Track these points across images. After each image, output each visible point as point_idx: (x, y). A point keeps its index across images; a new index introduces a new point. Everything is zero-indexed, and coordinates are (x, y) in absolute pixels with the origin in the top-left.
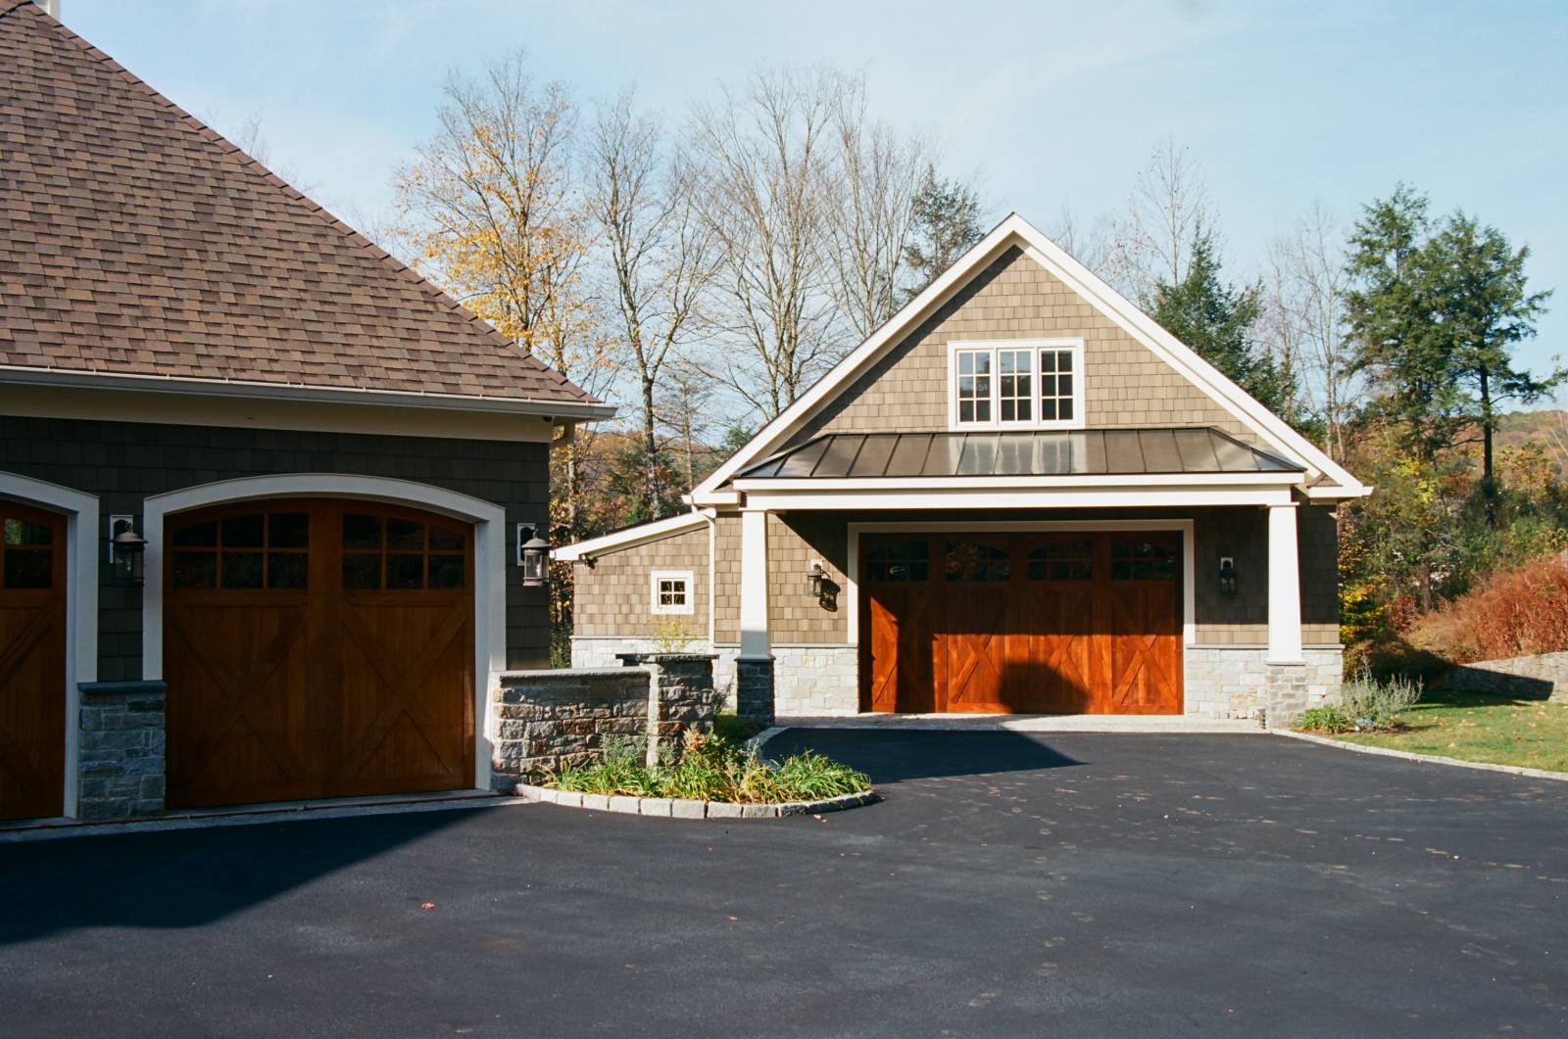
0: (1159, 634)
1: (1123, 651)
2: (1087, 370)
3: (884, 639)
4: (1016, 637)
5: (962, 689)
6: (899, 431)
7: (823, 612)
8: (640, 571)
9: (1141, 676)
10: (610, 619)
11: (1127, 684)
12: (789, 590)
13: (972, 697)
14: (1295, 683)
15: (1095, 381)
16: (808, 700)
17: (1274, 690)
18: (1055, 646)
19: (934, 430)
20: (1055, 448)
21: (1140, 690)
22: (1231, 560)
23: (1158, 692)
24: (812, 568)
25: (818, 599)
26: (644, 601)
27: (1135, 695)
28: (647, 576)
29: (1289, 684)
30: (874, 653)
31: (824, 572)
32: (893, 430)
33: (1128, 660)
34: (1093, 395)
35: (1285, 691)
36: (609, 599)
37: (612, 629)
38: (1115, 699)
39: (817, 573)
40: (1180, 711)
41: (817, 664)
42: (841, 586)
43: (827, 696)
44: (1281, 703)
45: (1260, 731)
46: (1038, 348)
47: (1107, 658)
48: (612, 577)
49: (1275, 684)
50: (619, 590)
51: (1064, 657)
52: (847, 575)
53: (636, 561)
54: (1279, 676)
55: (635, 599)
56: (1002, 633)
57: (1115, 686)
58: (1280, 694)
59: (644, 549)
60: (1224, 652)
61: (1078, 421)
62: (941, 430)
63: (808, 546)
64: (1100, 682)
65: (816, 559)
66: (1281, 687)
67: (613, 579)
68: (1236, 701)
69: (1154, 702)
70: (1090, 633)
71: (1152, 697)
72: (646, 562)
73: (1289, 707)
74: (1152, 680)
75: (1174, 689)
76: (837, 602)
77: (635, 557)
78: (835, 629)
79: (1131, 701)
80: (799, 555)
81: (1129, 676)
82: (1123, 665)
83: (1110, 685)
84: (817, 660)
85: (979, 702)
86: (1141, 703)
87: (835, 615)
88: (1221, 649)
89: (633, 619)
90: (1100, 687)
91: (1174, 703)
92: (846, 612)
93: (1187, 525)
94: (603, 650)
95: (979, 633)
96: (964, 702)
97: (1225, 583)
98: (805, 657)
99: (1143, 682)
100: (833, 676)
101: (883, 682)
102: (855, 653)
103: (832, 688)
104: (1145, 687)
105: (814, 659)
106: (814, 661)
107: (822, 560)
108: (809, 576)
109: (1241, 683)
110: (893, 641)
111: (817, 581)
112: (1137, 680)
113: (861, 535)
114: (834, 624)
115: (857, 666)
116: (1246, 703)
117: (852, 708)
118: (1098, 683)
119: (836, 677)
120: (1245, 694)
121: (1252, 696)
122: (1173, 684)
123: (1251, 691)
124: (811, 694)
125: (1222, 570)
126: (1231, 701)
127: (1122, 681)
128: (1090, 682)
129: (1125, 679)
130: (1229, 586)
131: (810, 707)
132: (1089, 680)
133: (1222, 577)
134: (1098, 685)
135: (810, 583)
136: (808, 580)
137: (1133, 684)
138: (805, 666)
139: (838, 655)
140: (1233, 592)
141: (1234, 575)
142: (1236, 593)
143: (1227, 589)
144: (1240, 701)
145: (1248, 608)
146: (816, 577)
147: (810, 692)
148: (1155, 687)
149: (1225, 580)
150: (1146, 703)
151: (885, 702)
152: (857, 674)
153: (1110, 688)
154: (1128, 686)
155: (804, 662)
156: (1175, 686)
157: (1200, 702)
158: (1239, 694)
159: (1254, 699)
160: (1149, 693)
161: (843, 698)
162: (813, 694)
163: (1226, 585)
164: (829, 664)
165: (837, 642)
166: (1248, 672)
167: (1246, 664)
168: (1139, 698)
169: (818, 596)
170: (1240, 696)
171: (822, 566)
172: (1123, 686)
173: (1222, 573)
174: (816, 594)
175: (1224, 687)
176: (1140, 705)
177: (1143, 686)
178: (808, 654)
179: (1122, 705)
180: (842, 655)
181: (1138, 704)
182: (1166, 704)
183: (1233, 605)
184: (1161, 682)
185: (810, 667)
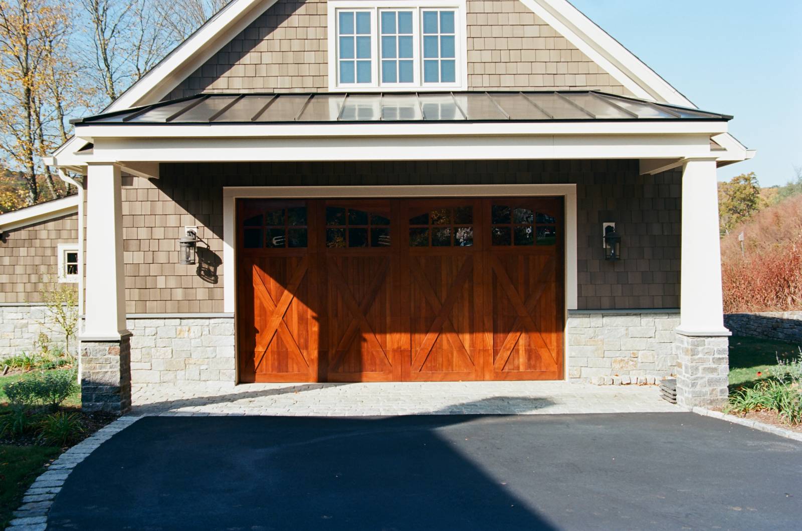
1: (503, 317)
2: (469, 31)
5: (343, 358)
6: (276, 91)
7: (198, 281)
8: (48, 243)
9: (521, 343)
10: (20, 288)
11: (508, 350)
12: (162, 257)
13: (353, 366)
14: (717, 356)
15: (479, 44)
16: (183, 372)
17: (694, 364)
19: (314, 91)
20: (437, 110)
21: (521, 356)
22: (613, 225)
23: (538, 357)
24: (186, 235)
25: (195, 267)
26: (52, 269)
27: (516, 362)
28: (54, 248)
29: (711, 357)
31: (199, 239)
32: (271, 91)
33: (509, 326)
34: (476, 56)
35: (706, 365)
36: (19, 270)
37: (22, 296)
38: (496, 365)
39: (189, 239)
40: (560, 375)
41: (192, 335)
42: (217, 253)
43: (203, 367)
44: (702, 378)
45: (666, 407)
46: (420, 8)
47: (489, 324)
48: (21, 249)
49: (696, 357)
50: (29, 261)
51: (446, 324)
52: (222, 239)
53: (43, 234)
54: (700, 348)
55: (43, 269)
57: (496, 353)
58: (700, 368)
59: (51, 225)
61: (461, 83)
62: (320, 91)
63: (183, 211)
64: (481, 348)
65: (190, 224)
66: (702, 361)
67: (23, 251)
68: (617, 366)
69: (535, 367)
71: (533, 362)
72: (53, 235)
73: (710, 382)
74: (533, 346)
75: (554, 354)
77: (43, 232)
78: (211, 299)
79: (512, 367)
80: (172, 221)
82: (504, 331)
83: (492, 352)
84: (192, 330)
86: (522, 369)
87: (211, 284)
88: (602, 314)
89: (41, 287)
90: (482, 353)
91: (555, 368)
92: (222, 280)
93: (569, 191)
94: (13, 316)
96: (344, 370)
97: (609, 248)
98: (179, 328)
99: (524, 348)
100: (209, 347)
101: (262, 352)
102: (232, 323)
103: (208, 360)
104: (525, 353)
105: (189, 329)
106: (188, 331)
107: (196, 227)
108: (182, 243)
109: (623, 349)
110: (271, 309)
111: (191, 248)
112: (518, 346)
113: (238, 201)
114: (210, 292)
115: (234, 336)
116: (627, 367)
117: (229, 380)
118: (480, 350)
119: (212, 348)
120: (626, 359)
121: (633, 361)
122: (554, 349)
123: (632, 356)
124: (186, 366)
125: (604, 235)
126: (613, 366)
127: (503, 347)
128: (472, 348)
129: (506, 345)
130: (614, 251)
131: (185, 380)
132: (470, 346)
133: (606, 242)
134: (479, 353)
135: (184, 249)
136: (181, 247)
137: (514, 350)
138: (179, 337)
139: (214, 325)
140: (618, 257)
141: (618, 240)
142: (619, 258)
143: (611, 254)
144: (621, 365)
145: (629, 273)
146: (189, 243)
147: (185, 363)
148: (535, 352)
149: (609, 245)
150: (527, 369)
151: (264, 372)
152: (234, 344)
153: (491, 354)
154: (509, 352)
155: (178, 333)
156: (555, 351)
157: (582, 368)
158: (620, 358)
159: (635, 363)
160: (529, 358)
161: (220, 370)
162: (187, 366)
163: (611, 250)
164: (204, 335)
165: (212, 312)
166: (630, 336)
167: (627, 329)
168: (520, 364)
169: (194, 263)
170: (622, 360)
171: (196, 232)
172: (504, 352)
173: (604, 239)
174: (191, 261)
175: (605, 352)
176: (521, 371)
177: (524, 352)
178: (182, 324)
179: (503, 371)
180: (217, 324)
181: (519, 370)
182: (547, 369)
183: (615, 270)
184: (542, 348)
185: (184, 338)
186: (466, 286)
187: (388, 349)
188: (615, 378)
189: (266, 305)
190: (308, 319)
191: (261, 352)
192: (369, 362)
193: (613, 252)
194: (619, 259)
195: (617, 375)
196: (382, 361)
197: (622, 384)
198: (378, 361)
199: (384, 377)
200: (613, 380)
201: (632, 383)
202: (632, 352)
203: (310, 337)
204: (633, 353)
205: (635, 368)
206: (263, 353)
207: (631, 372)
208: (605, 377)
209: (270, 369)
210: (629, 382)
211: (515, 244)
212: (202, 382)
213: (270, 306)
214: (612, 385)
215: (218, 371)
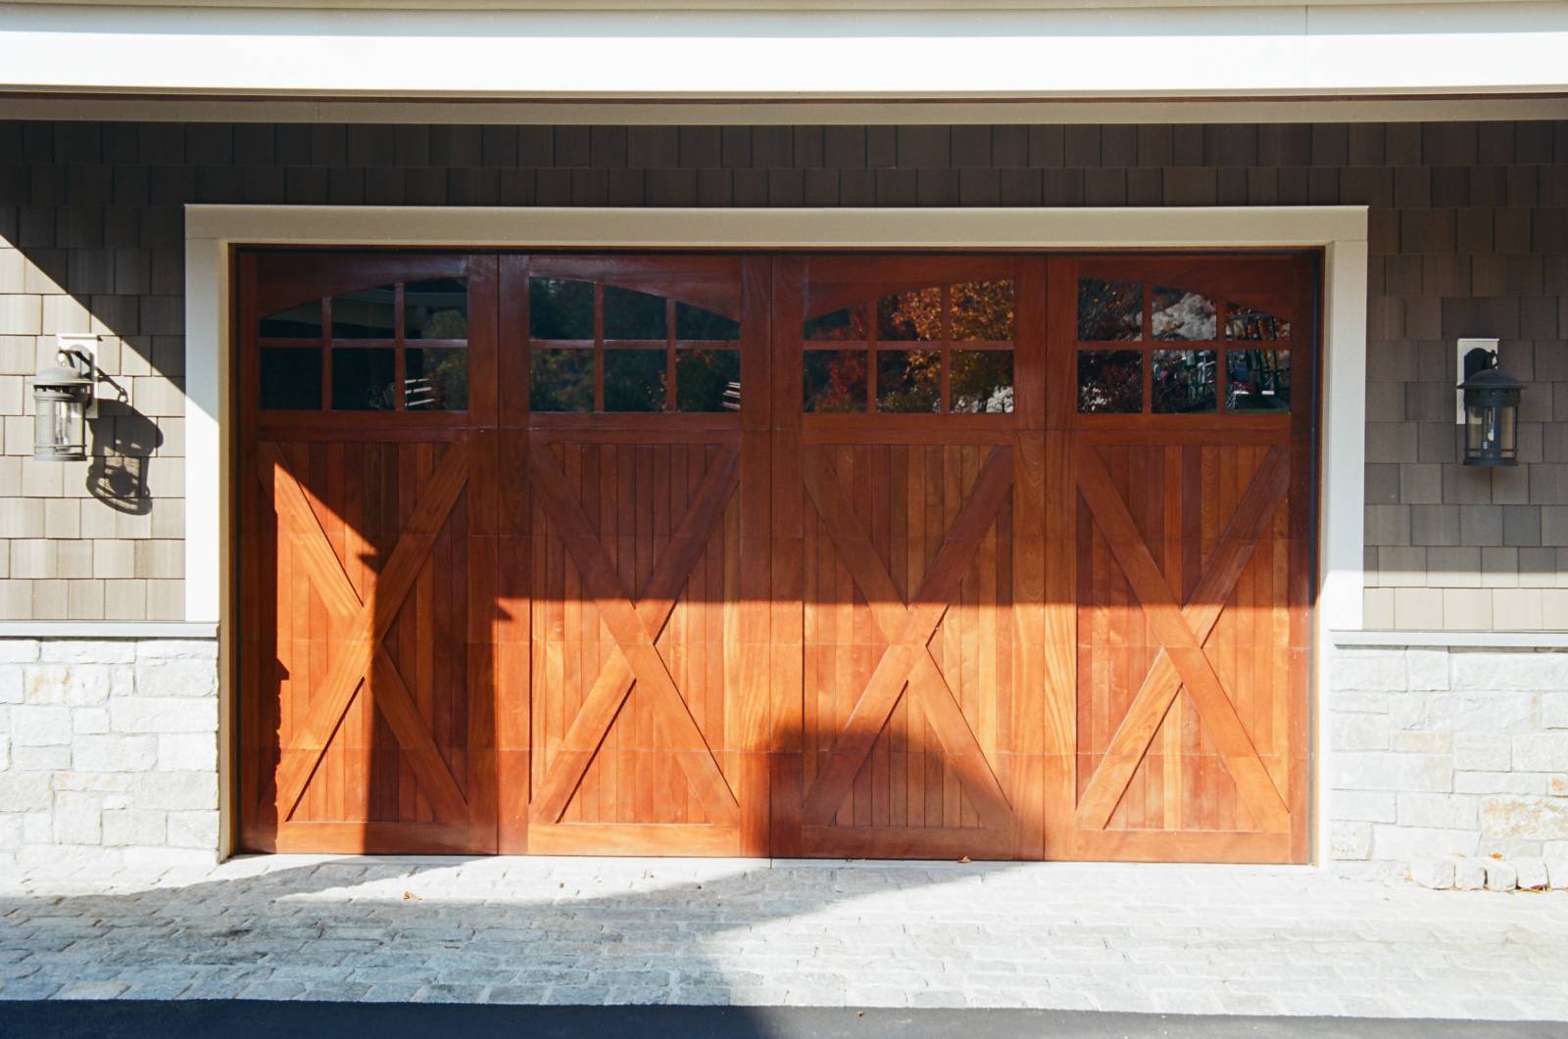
0: (1231, 601)
1: (1114, 650)
3: (319, 613)
4: (760, 608)
5: (580, 776)
7: (100, 516)
9: (1171, 734)
11: (1127, 758)
13: (612, 800)
16: (43, 819)
18: (889, 633)
21: (1168, 781)
22: (1490, 345)
23: (1227, 786)
24: (61, 362)
25: (83, 469)
27: (1152, 800)
30: (283, 656)
31: (104, 378)
33: (1129, 682)
38: (1087, 808)
39: (67, 375)
40: (1301, 849)
41: (76, 695)
42: (163, 426)
43: (111, 802)
47: (1061, 675)
51: (919, 670)
52: (182, 387)
56: (713, 595)
57: (1084, 766)
60: (1458, 657)
63: (50, 285)
65: (72, 331)
68: (1498, 825)
69: (1213, 818)
70: (1005, 599)
71: (1207, 803)
74: (1208, 749)
75: (1280, 777)
76: (151, 483)
78: (142, 572)
79: (1136, 816)
80: (14, 315)
81: (1132, 732)
82: (1114, 695)
83: (1070, 763)
84: (76, 680)
85: (636, 819)
86: (1171, 824)
87: (141, 525)
88: (1449, 649)
90: (1038, 767)
91: (1280, 822)
92: (181, 515)
93: (1343, 228)
95: (636, 597)
96: (582, 817)
97: (1477, 426)
98: (33, 671)
99: (1178, 754)
100: (134, 735)
101: (314, 751)
102: (210, 657)
103: (129, 777)
104: (1184, 771)
105: (68, 676)
106: (64, 683)
107: (95, 336)
108: (44, 388)
109: (1519, 765)
110: (344, 612)
111: (72, 404)
112: (1160, 747)
113: (238, 252)
114: (140, 554)
115: (215, 700)
116: (1535, 830)
117: (199, 844)
118: (1030, 758)
119: (143, 739)
120: (1529, 800)
121: (1553, 809)
122: (1279, 761)
123: (1552, 791)
124: (55, 796)
125: (1460, 380)
126: (1484, 825)
127: (1110, 749)
128: (1006, 752)
129: (1121, 745)
130: (1497, 435)
131: (53, 843)
132: (999, 745)
133: (1468, 404)
134: (1029, 766)
135: (45, 408)
136: (38, 400)
137: (1147, 759)
138: (33, 700)
139: (151, 662)
140: (1509, 455)
141: (1511, 395)
142: (1514, 459)
143: (1485, 446)
144: (1513, 822)
145: (1545, 510)
146: (65, 388)
147: (51, 788)
148: (1218, 770)
149: (1477, 416)
150: (1188, 826)
151: (320, 820)
152: (216, 728)
153: (1069, 771)
154: (1130, 768)
155: (30, 688)
156: (1285, 766)
157: (1376, 827)
158: (1508, 799)
159: (1561, 816)
160: (1197, 789)
161: (168, 811)
162: (60, 795)
163: (1483, 430)
164: (117, 695)
165: (145, 621)
166: (1545, 724)
167: (1535, 701)
168: (1166, 807)
169: (81, 457)
170: (1514, 805)
171: (95, 353)
172: (1113, 765)
173: (1460, 393)
174: (73, 450)
175: (1458, 775)
176: (1166, 829)
177: (1179, 768)
178: (45, 658)
179: (1108, 829)
180: (160, 662)
181: (1162, 828)
182: (1254, 827)
183: (1498, 501)
184: (1239, 755)
185: (49, 704)
186: (990, 542)
187: (727, 748)
188: (1493, 866)
189: (327, 597)
190: (466, 645)
191: (312, 752)
192: (666, 790)
193: (1491, 436)
194: (1512, 462)
195: (1496, 856)
196: (707, 788)
197: (1518, 888)
198: (693, 791)
199: (714, 840)
200: (1486, 874)
201: (1552, 886)
202: (1550, 778)
203: (471, 705)
204: (1555, 783)
205: (1560, 834)
206: (317, 756)
207: (1547, 846)
208: (1459, 862)
209: (340, 811)
210: (1543, 882)
211: (1155, 410)
212: (108, 851)
213: (341, 600)
214: (1483, 893)
215: (164, 815)
